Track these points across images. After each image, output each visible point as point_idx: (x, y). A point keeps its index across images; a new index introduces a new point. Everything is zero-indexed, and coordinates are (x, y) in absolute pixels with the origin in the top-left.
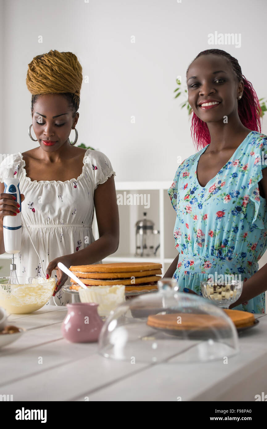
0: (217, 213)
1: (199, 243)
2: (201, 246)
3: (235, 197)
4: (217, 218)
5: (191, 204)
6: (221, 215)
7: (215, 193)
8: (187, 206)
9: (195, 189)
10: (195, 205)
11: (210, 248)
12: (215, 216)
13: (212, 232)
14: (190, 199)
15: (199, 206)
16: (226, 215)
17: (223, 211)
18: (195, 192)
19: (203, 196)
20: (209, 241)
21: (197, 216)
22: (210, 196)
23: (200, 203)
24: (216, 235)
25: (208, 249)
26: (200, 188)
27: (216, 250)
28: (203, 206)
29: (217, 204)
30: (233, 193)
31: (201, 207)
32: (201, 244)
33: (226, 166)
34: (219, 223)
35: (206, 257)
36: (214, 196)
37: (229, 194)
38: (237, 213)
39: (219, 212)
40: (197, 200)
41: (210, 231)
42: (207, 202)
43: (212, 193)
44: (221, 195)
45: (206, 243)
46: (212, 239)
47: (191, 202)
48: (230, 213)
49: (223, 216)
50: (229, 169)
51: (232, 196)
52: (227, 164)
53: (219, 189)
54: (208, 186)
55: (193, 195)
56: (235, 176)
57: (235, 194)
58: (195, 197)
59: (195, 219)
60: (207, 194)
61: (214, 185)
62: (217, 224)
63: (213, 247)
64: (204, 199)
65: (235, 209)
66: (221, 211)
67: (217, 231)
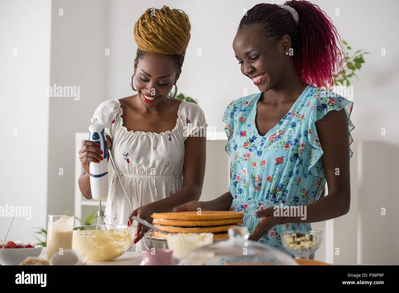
0: (276, 159)
1: (256, 188)
2: (258, 190)
3: (294, 145)
4: (275, 164)
5: (250, 151)
6: (279, 161)
7: (274, 142)
8: (247, 153)
9: (254, 138)
10: (255, 152)
11: (266, 192)
12: (275, 162)
13: (269, 177)
14: (249, 146)
15: (258, 153)
16: (284, 162)
17: (283, 157)
18: (255, 141)
19: (262, 144)
20: (266, 185)
21: (256, 163)
22: (270, 144)
23: (259, 150)
24: (273, 180)
25: (264, 192)
26: (260, 138)
27: (271, 194)
28: (262, 153)
29: (277, 151)
30: (292, 141)
31: (260, 154)
32: (258, 188)
33: (286, 116)
34: (277, 169)
35: (261, 200)
36: (274, 144)
37: (288, 142)
38: (295, 160)
39: (278, 158)
40: (256, 148)
41: (268, 177)
42: (267, 149)
43: (272, 141)
44: (281, 143)
45: (262, 187)
46: (269, 183)
47: (250, 150)
48: (289, 160)
49: (281, 163)
50: (288, 119)
51: (291, 144)
52: (287, 115)
53: (279, 137)
54: (268, 135)
55: (253, 143)
56: (294, 125)
57: (293, 142)
58: (254, 145)
59: (254, 166)
60: (267, 142)
61: (275, 135)
62: (275, 170)
63: (269, 191)
64: (263, 146)
65: (293, 156)
66: (281, 157)
67: (275, 176)
